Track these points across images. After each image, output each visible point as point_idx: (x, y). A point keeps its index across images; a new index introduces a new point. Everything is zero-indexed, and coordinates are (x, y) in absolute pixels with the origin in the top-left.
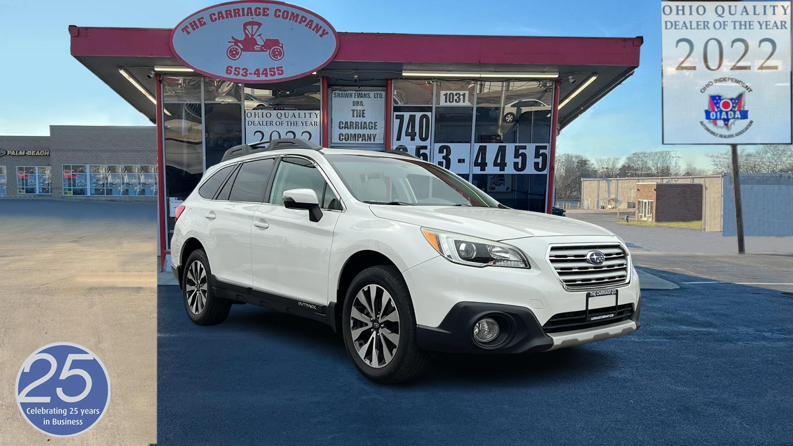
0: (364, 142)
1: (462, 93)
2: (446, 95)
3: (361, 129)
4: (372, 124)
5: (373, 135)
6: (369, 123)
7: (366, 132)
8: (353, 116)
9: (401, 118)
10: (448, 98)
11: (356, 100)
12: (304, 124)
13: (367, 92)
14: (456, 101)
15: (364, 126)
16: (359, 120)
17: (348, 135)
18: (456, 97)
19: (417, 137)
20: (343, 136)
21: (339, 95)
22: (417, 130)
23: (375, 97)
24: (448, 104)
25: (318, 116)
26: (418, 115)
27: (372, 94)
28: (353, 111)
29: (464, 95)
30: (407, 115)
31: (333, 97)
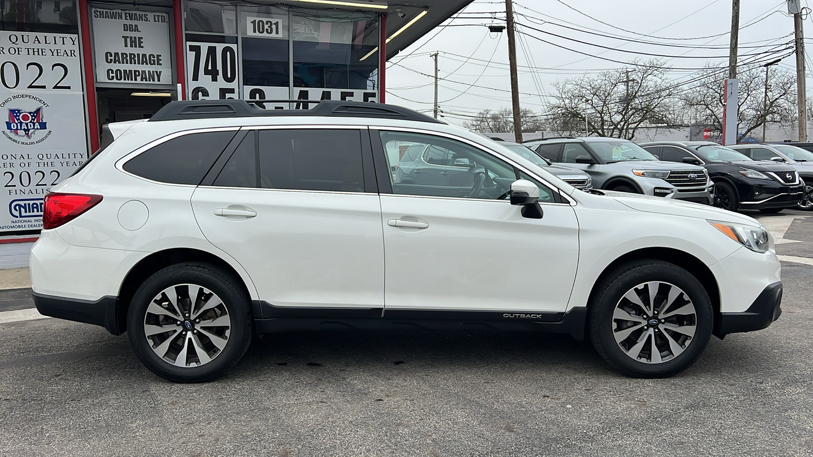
0: (144, 82)
1: (274, 21)
2: (254, 22)
3: (139, 63)
4: (154, 57)
5: (157, 72)
6: (150, 56)
7: (147, 68)
8: (126, 46)
9: (197, 50)
10: (258, 27)
11: (129, 22)
12: (55, 53)
13: (144, 13)
14: (267, 32)
15: (144, 60)
16: (136, 51)
17: (120, 71)
18: (267, 25)
19: (220, 77)
20: (112, 73)
21: (101, 14)
22: (219, 67)
23: (155, 21)
24: (257, 34)
25: (76, 42)
26: (220, 47)
27: (150, 16)
28: (125, 38)
29: (277, 24)
30: (204, 47)
31: (93, 17)
